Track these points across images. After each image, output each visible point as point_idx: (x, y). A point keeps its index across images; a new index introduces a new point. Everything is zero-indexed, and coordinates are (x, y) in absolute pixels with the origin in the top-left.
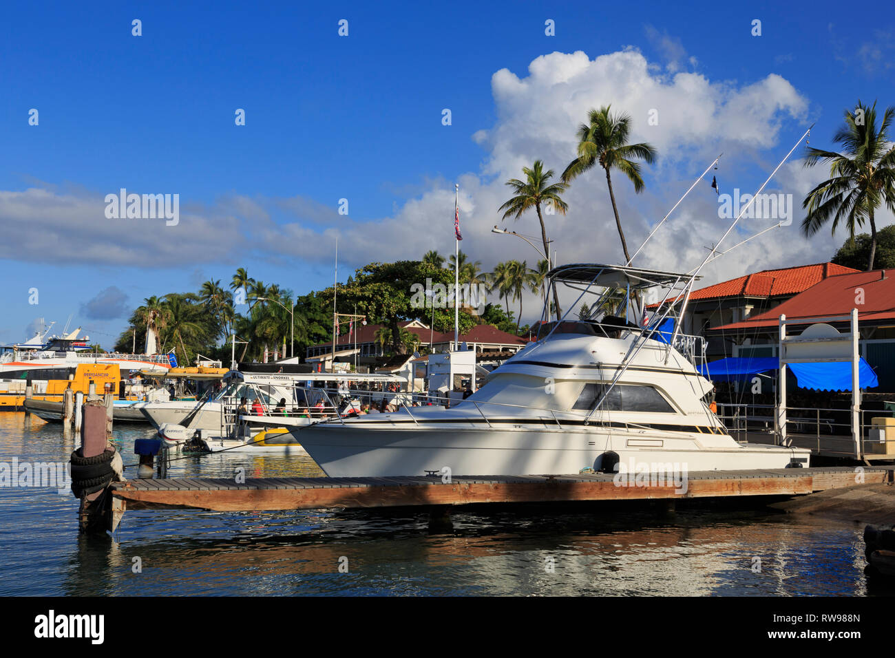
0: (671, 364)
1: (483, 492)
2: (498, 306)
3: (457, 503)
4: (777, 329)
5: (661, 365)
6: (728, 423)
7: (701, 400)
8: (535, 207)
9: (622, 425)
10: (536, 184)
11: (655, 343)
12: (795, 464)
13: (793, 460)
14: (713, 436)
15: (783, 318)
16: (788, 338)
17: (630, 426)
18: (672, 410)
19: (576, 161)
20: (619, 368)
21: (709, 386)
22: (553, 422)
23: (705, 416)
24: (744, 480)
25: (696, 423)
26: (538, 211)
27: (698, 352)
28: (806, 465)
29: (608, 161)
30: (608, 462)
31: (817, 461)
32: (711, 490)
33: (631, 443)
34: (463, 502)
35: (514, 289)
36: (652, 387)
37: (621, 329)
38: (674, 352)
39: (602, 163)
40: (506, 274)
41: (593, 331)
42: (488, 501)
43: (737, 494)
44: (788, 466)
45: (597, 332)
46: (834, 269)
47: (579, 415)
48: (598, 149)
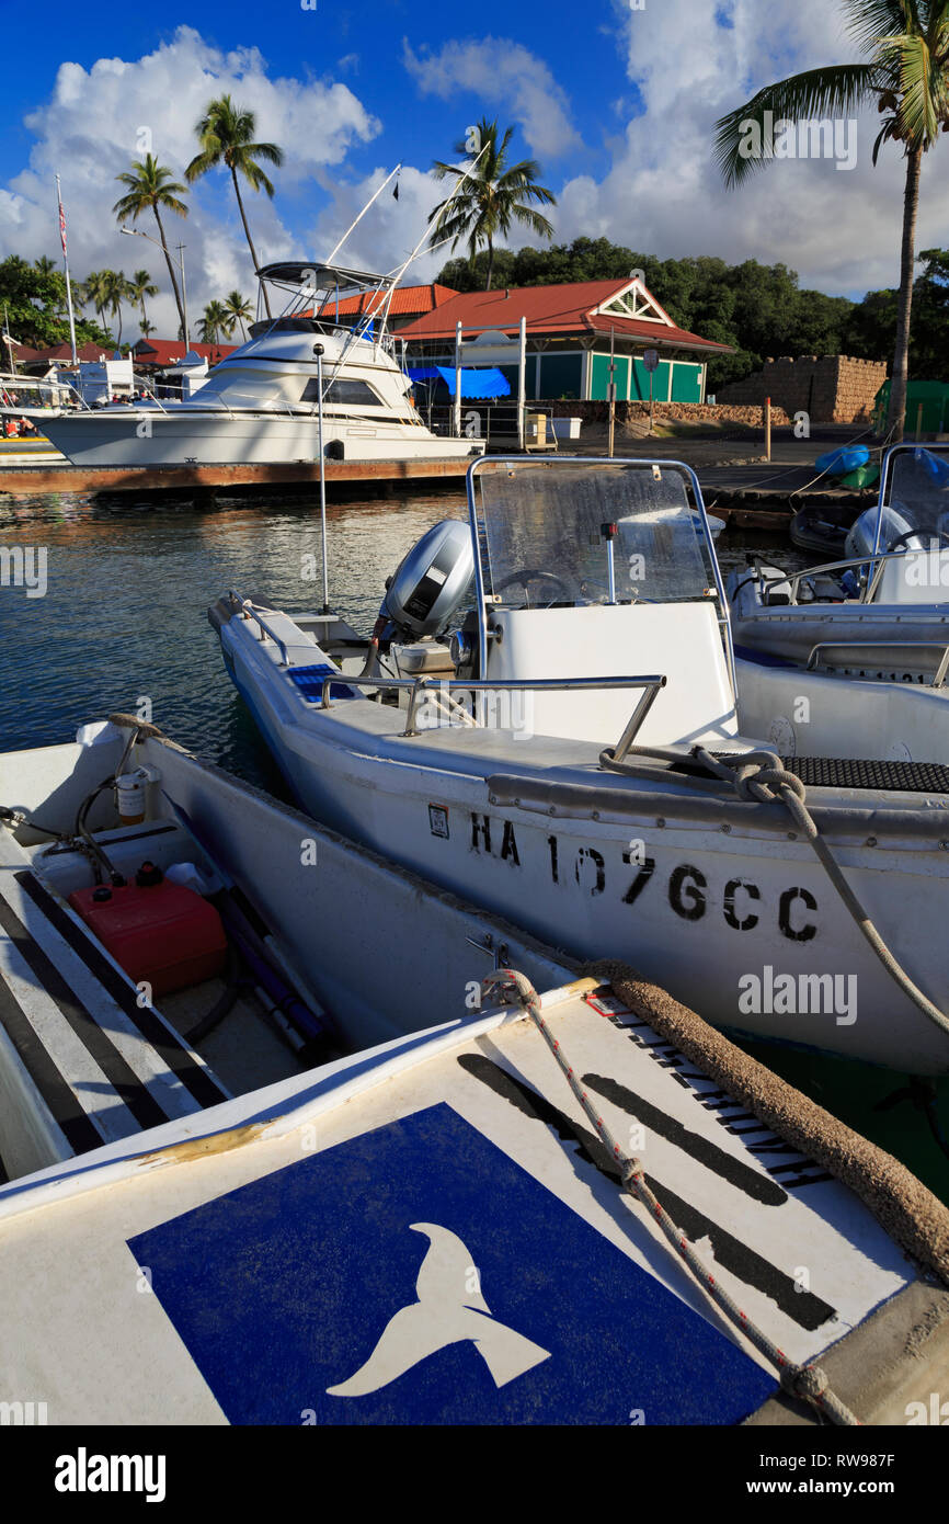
0: (379, 363)
1: (246, 474)
2: (94, 322)
3: (225, 484)
4: (454, 340)
5: (370, 362)
6: (423, 414)
7: (405, 395)
8: (151, 207)
9: (343, 417)
10: (151, 181)
11: (365, 341)
12: (475, 452)
13: (473, 448)
14: (413, 427)
15: (460, 325)
16: (464, 343)
17: (349, 417)
18: (381, 404)
19: (198, 159)
20: (337, 364)
21: (409, 383)
22: (286, 413)
23: (407, 410)
24: (447, 462)
25: (400, 416)
26: (156, 212)
27: (399, 350)
28: (483, 452)
29: (235, 158)
30: (335, 450)
31: (490, 451)
32: (424, 471)
33: (350, 432)
34: (230, 483)
35: (111, 303)
36: (363, 383)
37: (334, 328)
38: (379, 350)
39: (228, 162)
40: (101, 285)
41: (311, 327)
42: (251, 482)
43: (442, 475)
44: (470, 454)
45: (317, 330)
46: (441, 290)
47: (306, 407)
48: (223, 146)
